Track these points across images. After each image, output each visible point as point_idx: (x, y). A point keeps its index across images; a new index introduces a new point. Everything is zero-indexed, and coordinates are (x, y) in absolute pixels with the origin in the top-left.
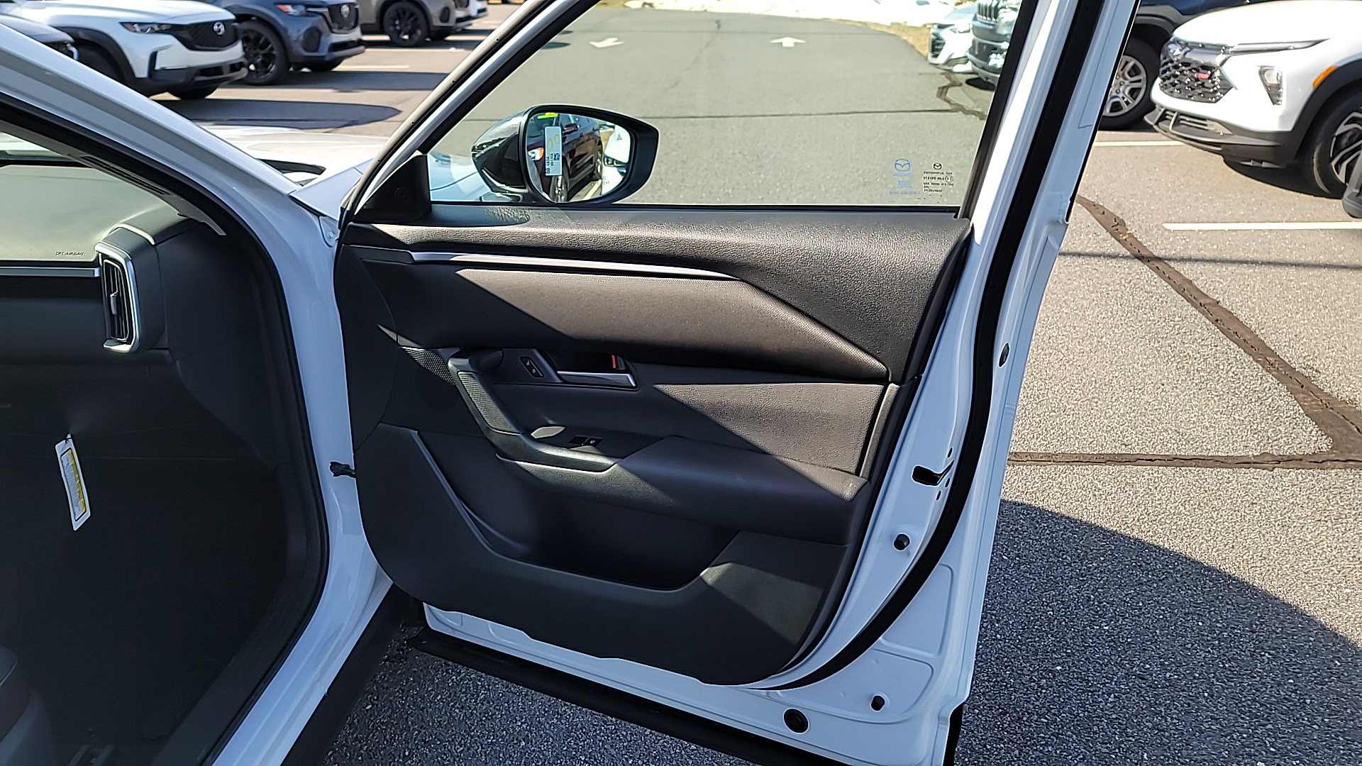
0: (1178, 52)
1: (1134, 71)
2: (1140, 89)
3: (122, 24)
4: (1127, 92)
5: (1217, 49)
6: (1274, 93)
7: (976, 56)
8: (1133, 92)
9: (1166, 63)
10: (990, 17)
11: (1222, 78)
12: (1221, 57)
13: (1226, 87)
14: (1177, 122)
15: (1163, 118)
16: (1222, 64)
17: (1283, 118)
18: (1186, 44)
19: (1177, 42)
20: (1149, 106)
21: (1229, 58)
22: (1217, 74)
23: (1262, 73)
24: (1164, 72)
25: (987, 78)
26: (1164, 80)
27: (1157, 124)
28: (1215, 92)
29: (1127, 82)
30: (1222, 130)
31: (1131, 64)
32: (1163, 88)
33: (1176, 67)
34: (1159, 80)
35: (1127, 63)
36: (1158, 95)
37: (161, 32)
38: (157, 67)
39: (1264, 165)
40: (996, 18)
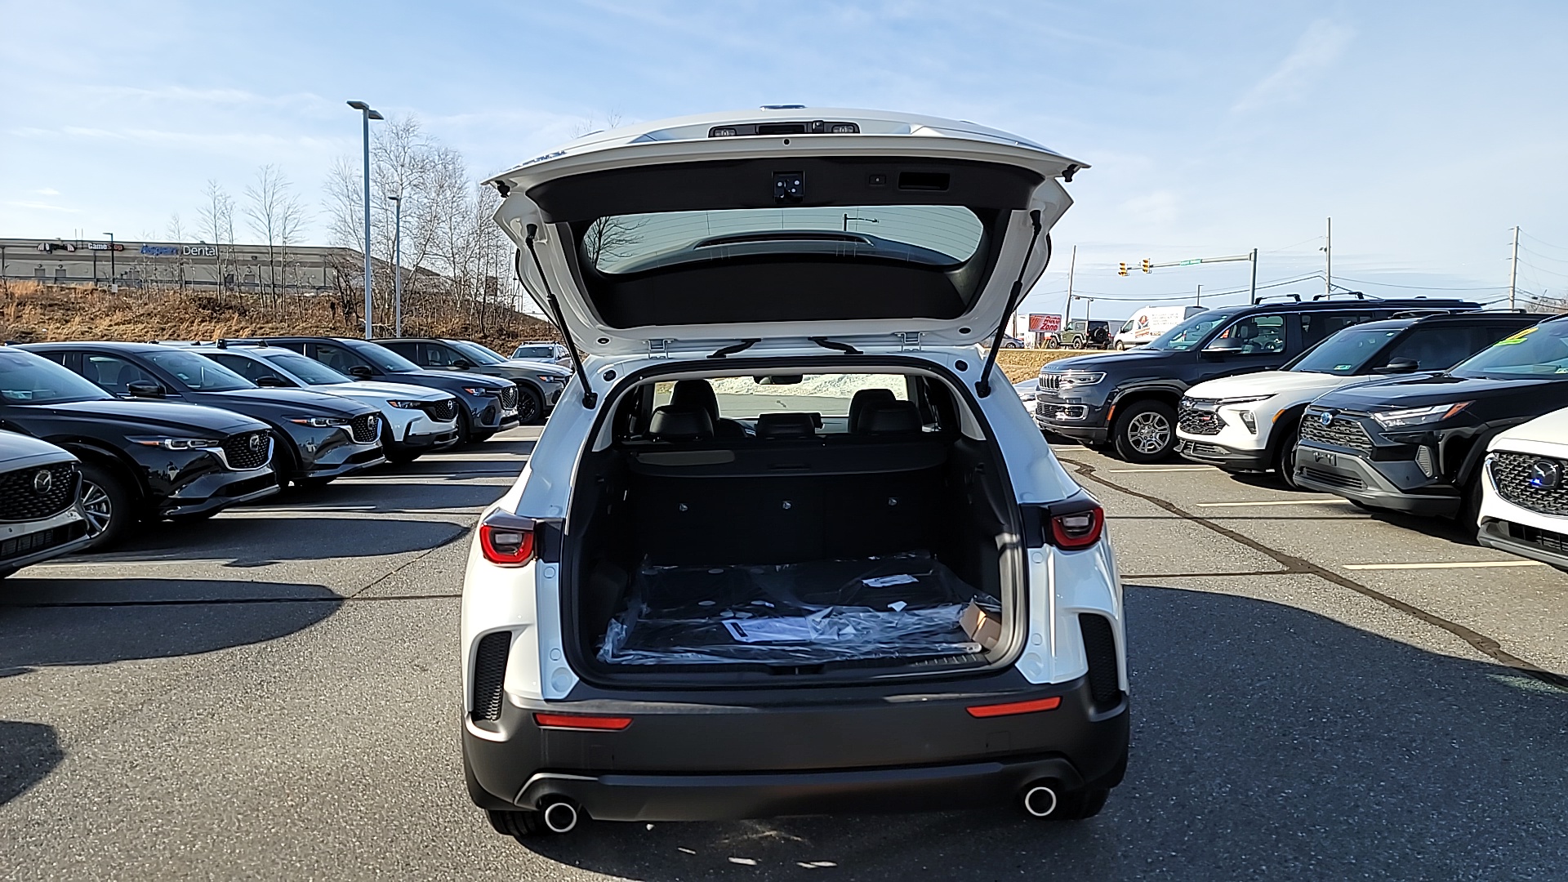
0: (1188, 404)
1: (1160, 422)
2: (1166, 435)
3: (388, 401)
4: (1157, 437)
5: (1213, 401)
6: (1251, 426)
7: (1045, 415)
8: (1162, 437)
9: (1182, 413)
10: (1052, 387)
11: (1219, 419)
12: (1216, 407)
13: (1223, 424)
14: (1195, 449)
15: (1186, 447)
16: (1217, 411)
17: (1258, 441)
18: (1193, 399)
19: (1188, 398)
20: (1176, 440)
21: (1219, 408)
22: (1215, 417)
23: (1241, 415)
24: (1182, 418)
25: (1054, 430)
26: (1182, 423)
27: (1182, 452)
28: (1215, 428)
29: (1157, 431)
30: (1225, 452)
31: (1158, 418)
32: (1181, 428)
33: (1189, 414)
34: (1179, 424)
35: (1155, 417)
36: (1180, 433)
37: (414, 408)
38: (410, 434)
39: (1253, 472)
40: (1057, 387)
